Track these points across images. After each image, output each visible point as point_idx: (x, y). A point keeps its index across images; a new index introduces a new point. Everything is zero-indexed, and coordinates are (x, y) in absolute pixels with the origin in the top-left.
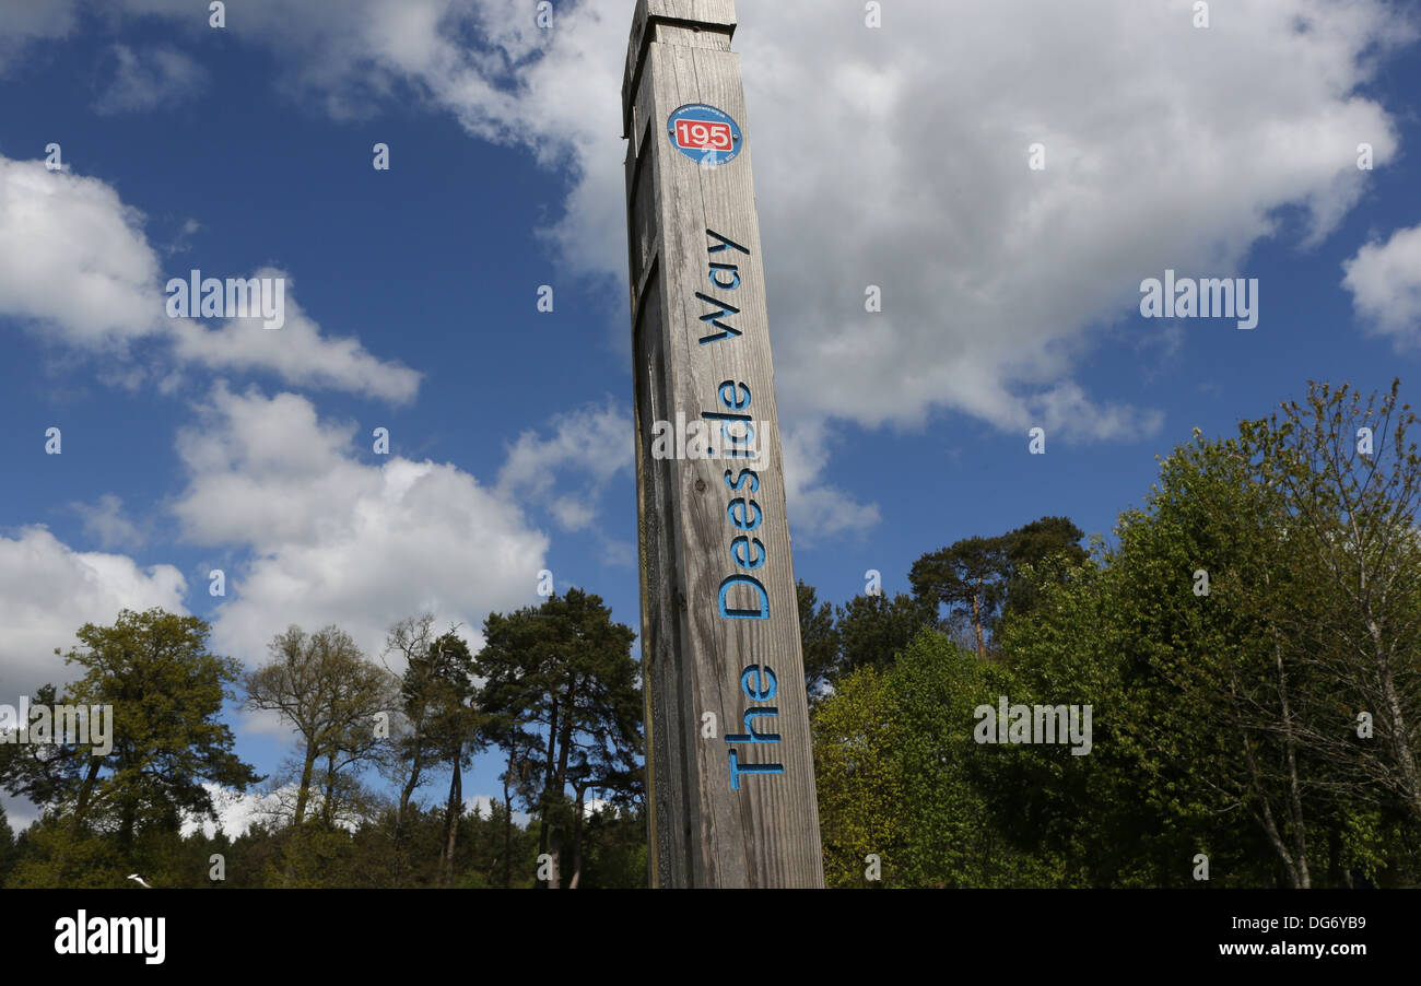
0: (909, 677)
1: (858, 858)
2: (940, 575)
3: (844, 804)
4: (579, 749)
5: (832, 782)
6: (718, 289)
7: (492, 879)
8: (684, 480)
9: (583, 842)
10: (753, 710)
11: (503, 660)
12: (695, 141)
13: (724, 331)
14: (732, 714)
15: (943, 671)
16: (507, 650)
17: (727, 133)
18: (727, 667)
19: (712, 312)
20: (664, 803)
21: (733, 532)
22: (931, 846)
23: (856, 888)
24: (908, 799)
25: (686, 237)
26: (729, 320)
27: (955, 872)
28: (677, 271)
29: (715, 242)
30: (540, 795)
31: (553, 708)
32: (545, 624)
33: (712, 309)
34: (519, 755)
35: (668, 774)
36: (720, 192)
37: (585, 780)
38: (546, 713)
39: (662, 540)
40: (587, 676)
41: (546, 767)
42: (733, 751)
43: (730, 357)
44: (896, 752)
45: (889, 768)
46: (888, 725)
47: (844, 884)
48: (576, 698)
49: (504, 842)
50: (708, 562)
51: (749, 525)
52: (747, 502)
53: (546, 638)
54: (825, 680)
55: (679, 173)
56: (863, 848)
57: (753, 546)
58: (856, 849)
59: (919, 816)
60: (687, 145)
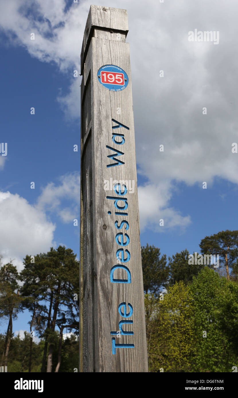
0: (198, 287)
1: (175, 360)
2: (212, 245)
3: (170, 338)
4: (61, 312)
5: (165, 328)
6: (116, 144)
7: (24, 364)
8: (98, 225)
9: (62, 350)
10: (123, 321)
11: (31, 275)
12: (109, 80)
13: (117, 162)
14: (114, 323)
15: (212, 285)
16: (33, 270)
17: (122, 77)
18: (113, 303)
19: (113, 154)
20: (86, 357)
21: (117, 246)
22: (205, 356)
23: (173, 372)
24: (196, 337)
25: (103, 122)
26: (120, 157)
27: (214, 367)
28: (99, 136)
29: (115, 124)
30: (45, 330)
31: (51, 295)
32: (49, 260)
33: (113, 152)
34: (36, 314)
35: (88, 345)
36: (119, 103)
37: (64, 325)
38: (48, 297)
39: (89, 247)
40: (65, 282)
41: (48, 319)
42: (114, 338)
43: (119, 173)
44: (192, 317)
45: (188, 324)
46: (188, 306)
47: (168, 371)
48: (61, 291)
49: (29, 349)
50: (107, 259)
51: (124, 244)
52: (124, 234)
53: (49, 266)
54: (163, 287)
55: (101, 94)
56: (176, 356)
57: (126, 253)
58: (174, 356)
59: (200, 344)
60: (105, 82)
